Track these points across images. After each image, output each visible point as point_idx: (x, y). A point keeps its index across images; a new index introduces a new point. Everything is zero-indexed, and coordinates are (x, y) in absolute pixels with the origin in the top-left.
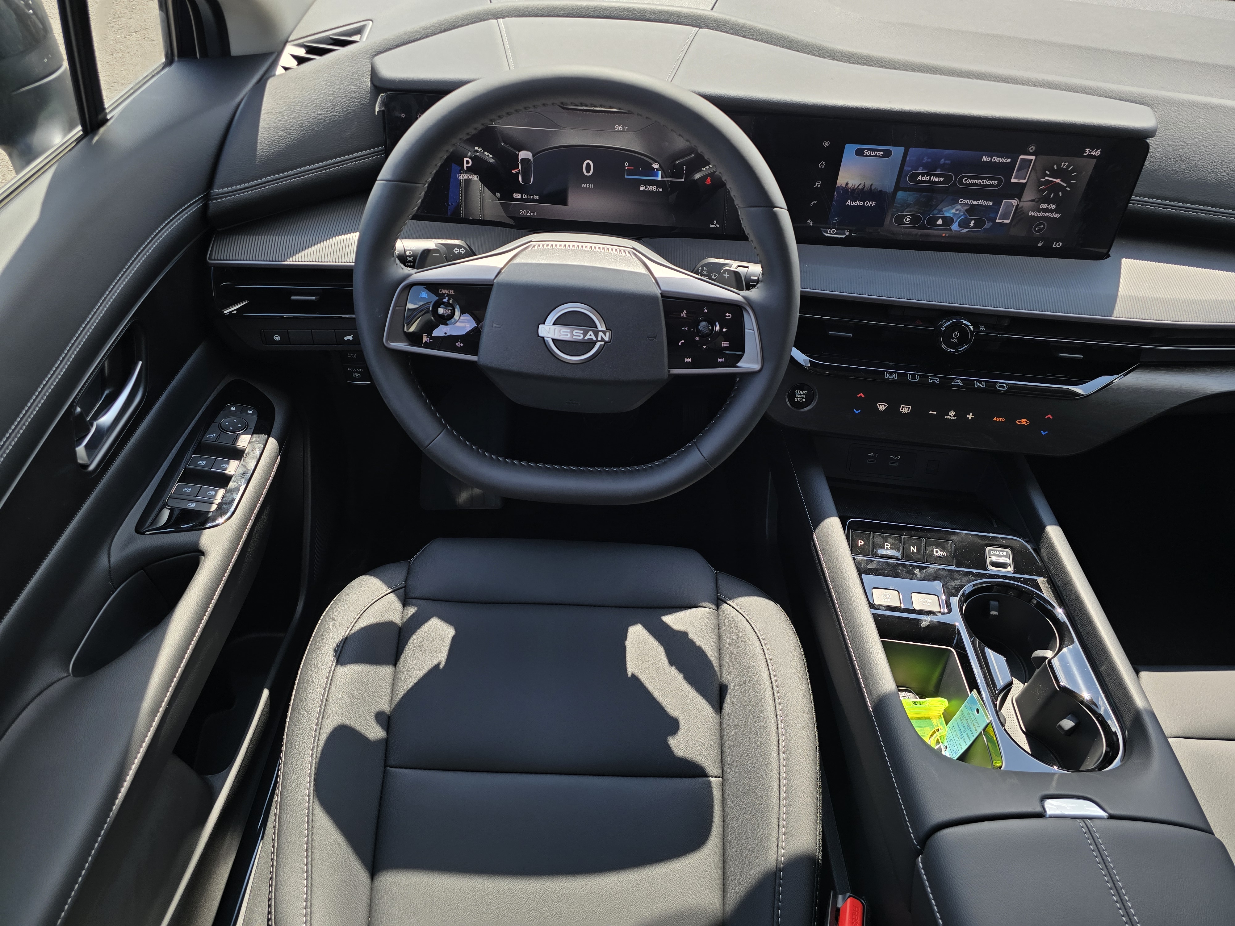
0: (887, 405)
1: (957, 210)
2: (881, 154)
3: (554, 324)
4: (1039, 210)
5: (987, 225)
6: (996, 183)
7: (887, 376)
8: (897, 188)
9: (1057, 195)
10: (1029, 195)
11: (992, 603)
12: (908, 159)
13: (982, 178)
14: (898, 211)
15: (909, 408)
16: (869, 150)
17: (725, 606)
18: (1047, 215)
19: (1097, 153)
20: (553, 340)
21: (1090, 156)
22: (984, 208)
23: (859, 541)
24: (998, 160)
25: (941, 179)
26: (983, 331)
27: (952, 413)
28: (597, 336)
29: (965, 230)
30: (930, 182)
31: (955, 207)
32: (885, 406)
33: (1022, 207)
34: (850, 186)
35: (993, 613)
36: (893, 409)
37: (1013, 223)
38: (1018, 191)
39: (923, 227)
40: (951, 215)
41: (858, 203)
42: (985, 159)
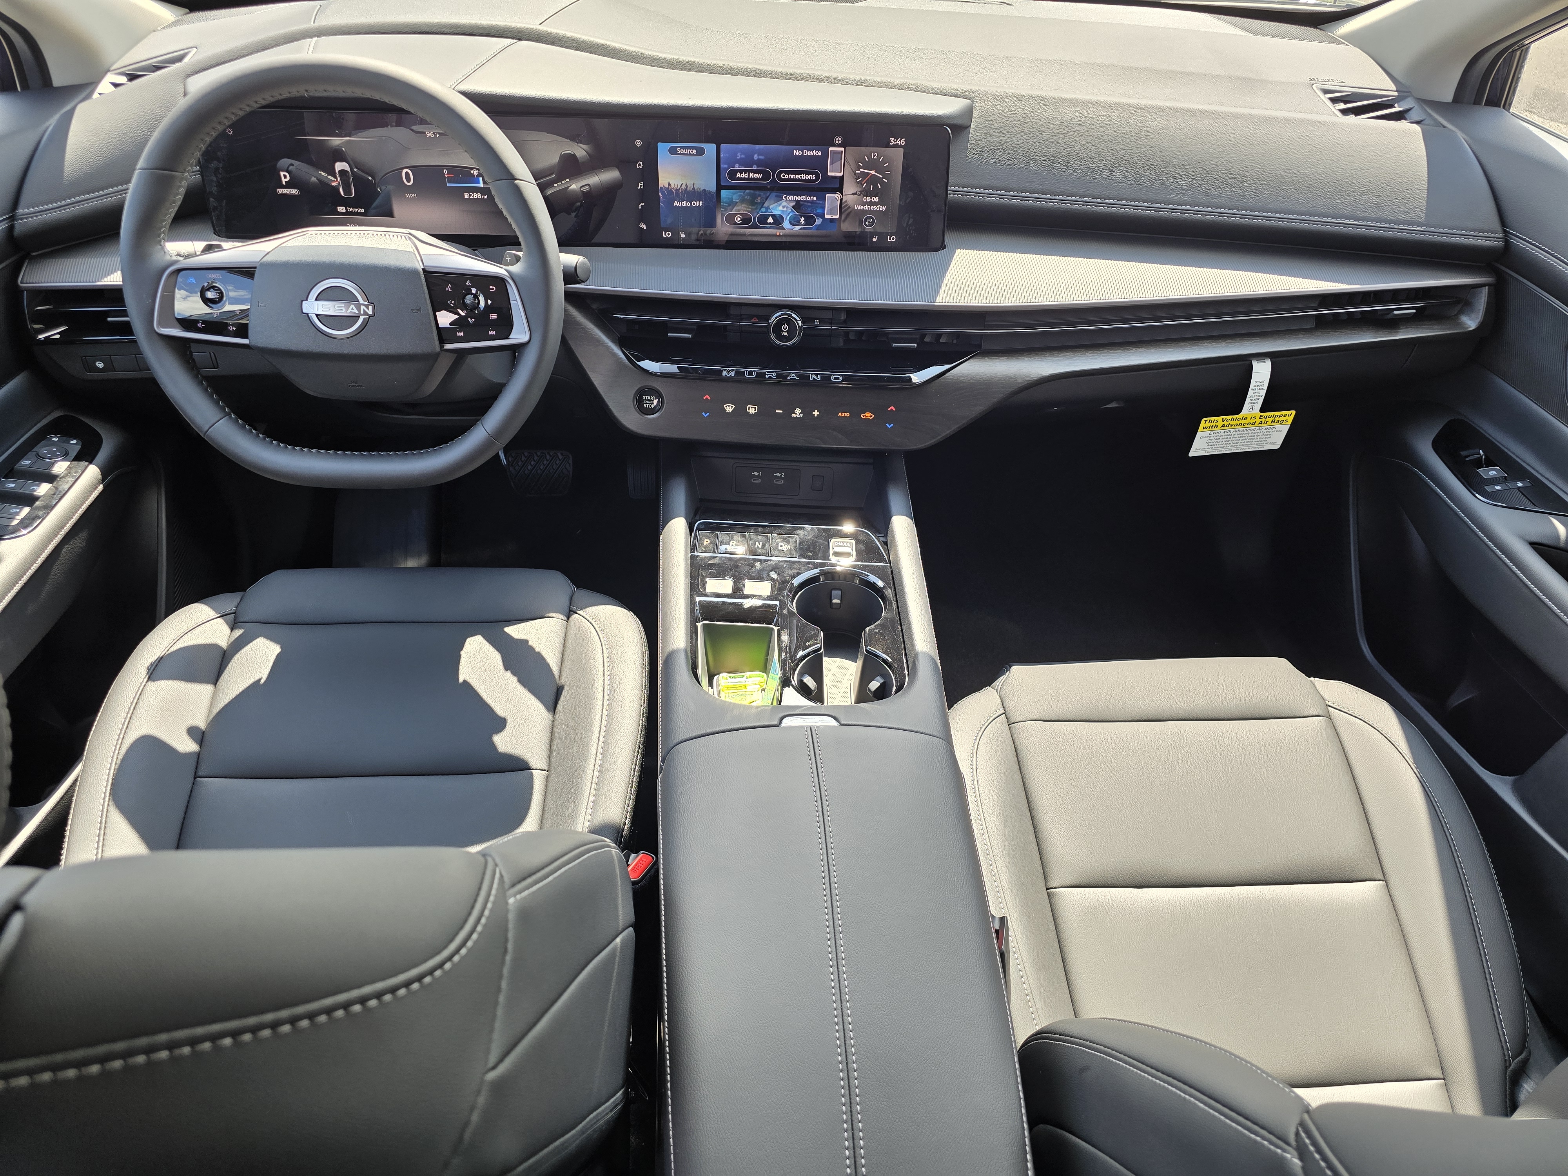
0: (734, 407)
1: (784, 207)
2: (694, 152)
3: (316, 300)
4: (864, 204)
5: (818, 221)
6: (813, 177)
7: (724, 374)
8: (720, 187)
9: (875, 187)
10: (850, 188)
11: (834, 592)
12: (722, 156)
13: (799, 173)
14: (726, 210)
15: (755, 408)
16: (681, 148)
17: (575, 617)
18: (872, 208)
19: (901, 142)
20: (317, 315)
21: (896, 146)
22: (809, 204)
23: (706, 540)
24: (809, 153)
25: (760, 176)
26: (817, 325)
27: (798, 411)
28: (359, 310)
29: (797, 228)
30: (749, 179)
31: (781, 203)
32: (732, 407)
33: (846, 201)
34: (672, 186)
35: (834, 601)
36: (740, 411)
37: (843, 218)
38: (837, 185)
39: (755, 227)
40: (780, 213)
41: (685, 204)
42: (796, 153)
